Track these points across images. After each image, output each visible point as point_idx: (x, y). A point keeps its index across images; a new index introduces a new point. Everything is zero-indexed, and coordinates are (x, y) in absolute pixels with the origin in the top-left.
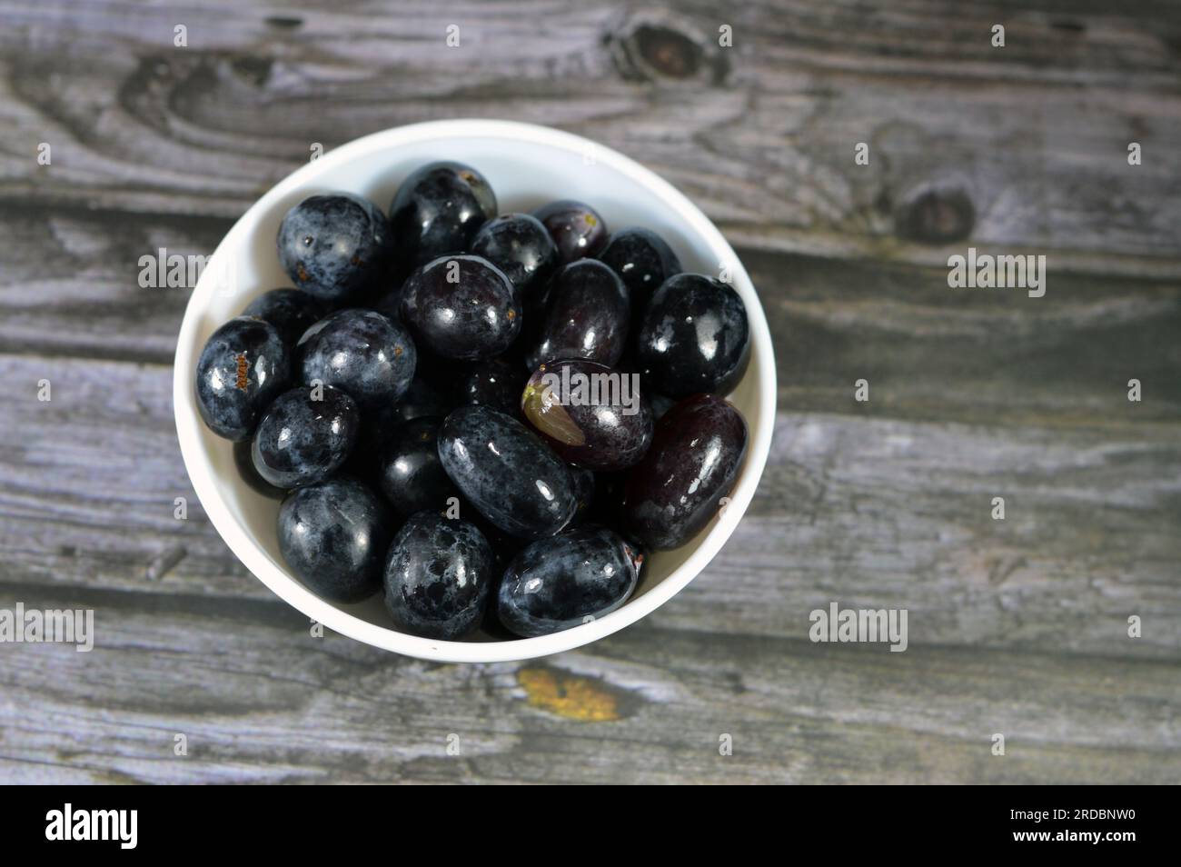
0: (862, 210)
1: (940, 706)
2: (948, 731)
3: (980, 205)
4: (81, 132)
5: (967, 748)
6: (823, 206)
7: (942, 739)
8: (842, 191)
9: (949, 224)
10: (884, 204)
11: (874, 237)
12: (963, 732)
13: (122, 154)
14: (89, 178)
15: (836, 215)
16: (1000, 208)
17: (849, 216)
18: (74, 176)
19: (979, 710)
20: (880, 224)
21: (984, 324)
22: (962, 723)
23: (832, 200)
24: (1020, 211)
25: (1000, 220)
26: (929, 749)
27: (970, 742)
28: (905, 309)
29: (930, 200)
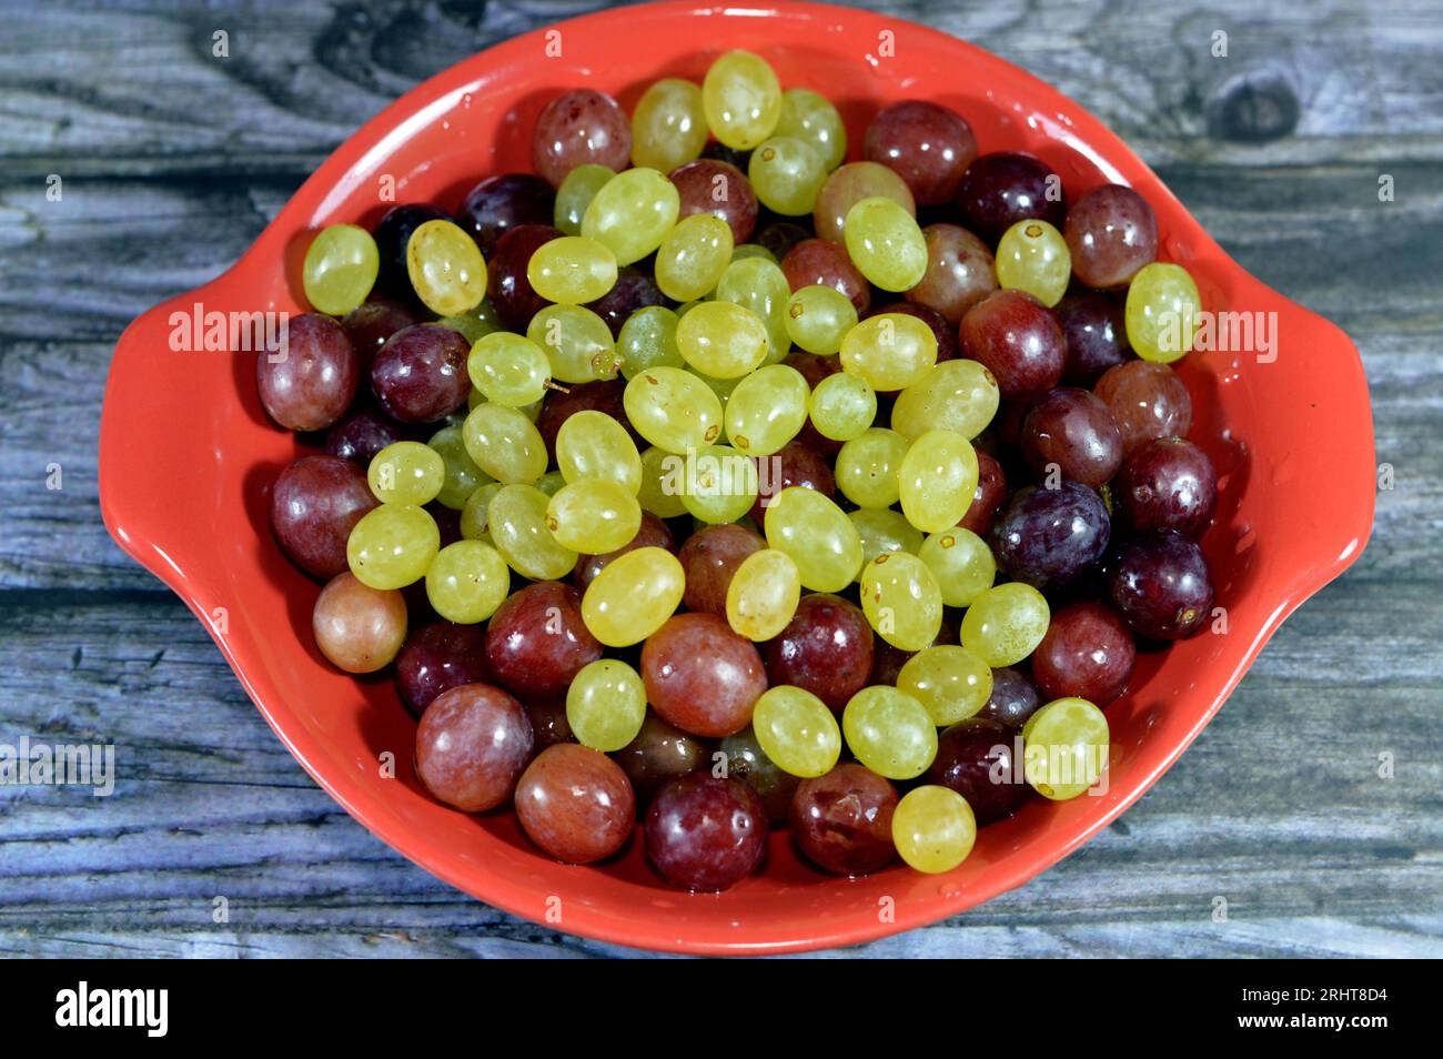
0: (1168, 111)
1: (1306, 649)
2: (1318, 675)
3: (1303, 95)
4: (276, 93)
5: (1342, 692)
6: (1124, 110)
7: (1313, 684)
8: (1144, 92)
9: (1269, 118)
10: (1193, 102)
11: (1185, 139)
12: (1335, 675)
13: (324, 114)
14: (289, 142)
15: (1140, 119)
16: (1325, 97)
17: (1154, 120)
18: (271, 142)
19: (1351, 649)
20: (1189, 126)
21: (1319, 225)
22: (1333, 665)
23: (1133, 103)
24: (1348, 98)
25: (1327, 110)
26: (1298, 696)
27: (1344, 686)
28: (1228, 216)
29: (1245, 94)
